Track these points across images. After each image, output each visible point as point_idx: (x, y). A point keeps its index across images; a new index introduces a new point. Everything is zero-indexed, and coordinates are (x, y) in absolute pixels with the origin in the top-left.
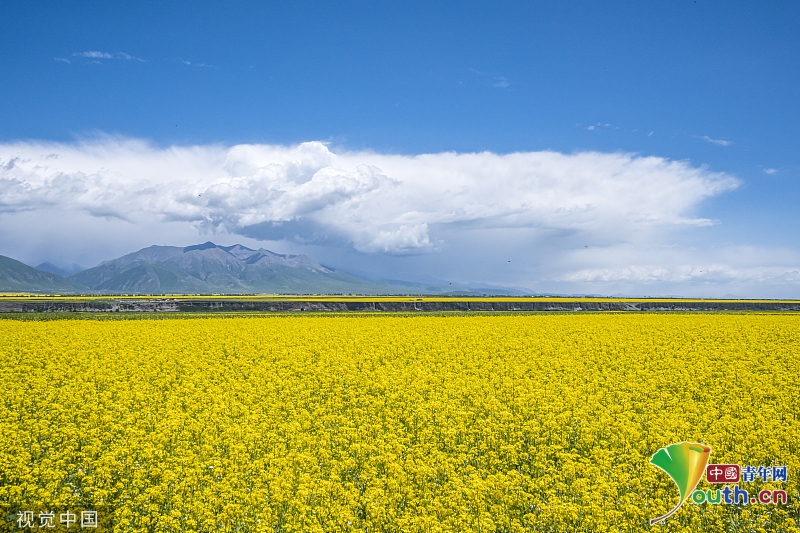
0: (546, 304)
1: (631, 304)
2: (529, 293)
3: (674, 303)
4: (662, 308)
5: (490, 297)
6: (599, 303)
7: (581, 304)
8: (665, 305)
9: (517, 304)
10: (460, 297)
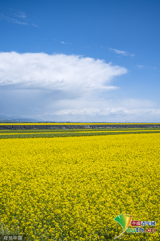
0: (49, 126)
1: (87, 126)
2: (40, 121)
3: (106, 125)
4: (101, 127)
5: (22, 123)
6: (73, 125)
7: (65, 126)
8: (102, 126)
9: (36, 126)
10: (7, 123)
